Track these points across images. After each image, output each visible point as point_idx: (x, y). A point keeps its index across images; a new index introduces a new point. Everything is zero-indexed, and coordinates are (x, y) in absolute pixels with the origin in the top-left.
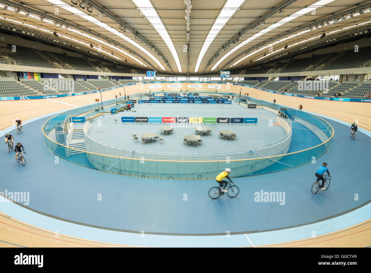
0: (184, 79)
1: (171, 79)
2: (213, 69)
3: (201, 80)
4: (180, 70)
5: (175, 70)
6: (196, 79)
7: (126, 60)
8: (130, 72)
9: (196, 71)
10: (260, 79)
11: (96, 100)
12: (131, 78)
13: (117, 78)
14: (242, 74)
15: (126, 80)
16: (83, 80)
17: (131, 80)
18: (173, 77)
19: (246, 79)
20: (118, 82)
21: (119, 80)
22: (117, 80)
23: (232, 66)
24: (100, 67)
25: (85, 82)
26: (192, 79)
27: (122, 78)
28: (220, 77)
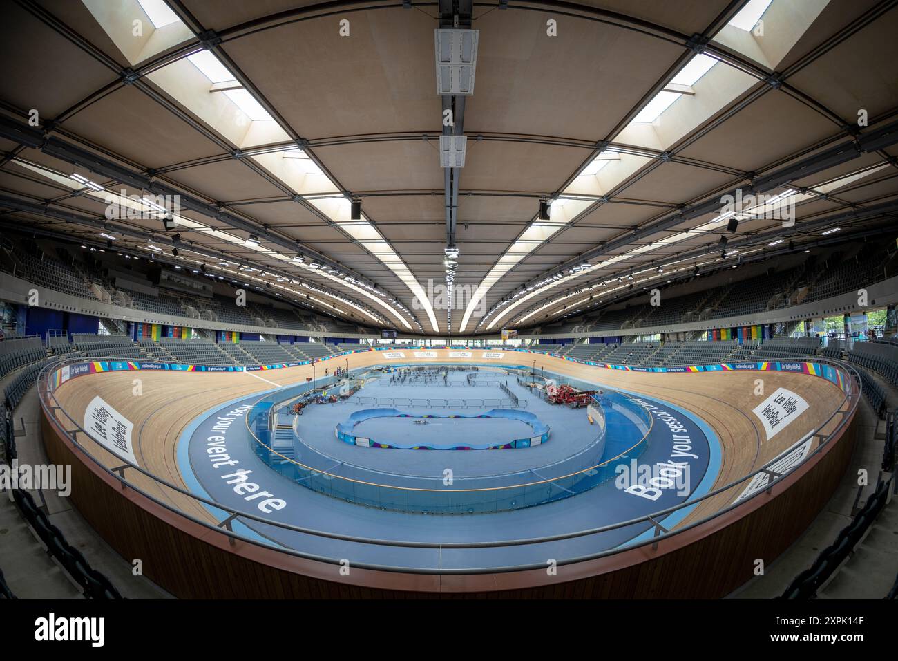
0: (442, 342)
1: (420, 343)
2: (490, 327)
3: (471, 345)
4: (436, 329)
5: (427, 329)
6: (463, 342)
7: (352, 315)
8: (357, 332)
9: (462, 329)
10: (563, 342)
11: (307, 379)
12: (357, 341)
13: (336, 341)
14: (536, 334)
15: (350, 344)
16: (289, 343)
17: (356, 345)
18: (425, 340)
19: (542, 341)
20: (337, 347)
21: (339, 344)
22: (336, 344)
23: (519, 322)
24: (313, 324)
25: (292, 346)
26: (455, 342)
27: (344, 340)
28: (501, 339)
